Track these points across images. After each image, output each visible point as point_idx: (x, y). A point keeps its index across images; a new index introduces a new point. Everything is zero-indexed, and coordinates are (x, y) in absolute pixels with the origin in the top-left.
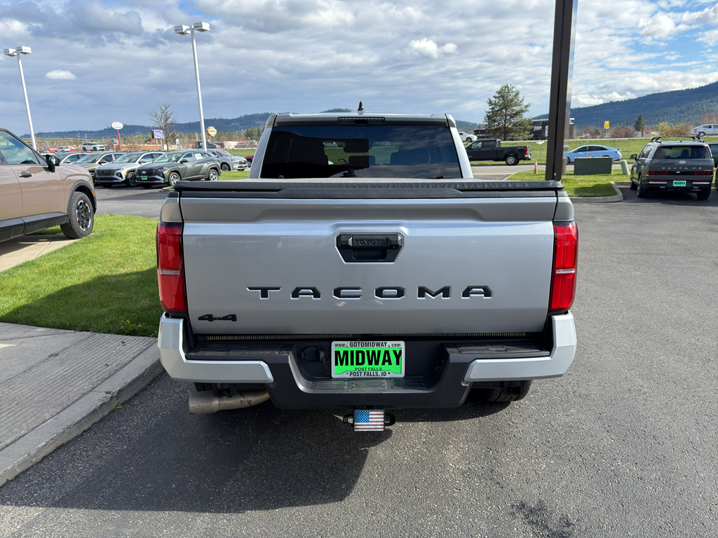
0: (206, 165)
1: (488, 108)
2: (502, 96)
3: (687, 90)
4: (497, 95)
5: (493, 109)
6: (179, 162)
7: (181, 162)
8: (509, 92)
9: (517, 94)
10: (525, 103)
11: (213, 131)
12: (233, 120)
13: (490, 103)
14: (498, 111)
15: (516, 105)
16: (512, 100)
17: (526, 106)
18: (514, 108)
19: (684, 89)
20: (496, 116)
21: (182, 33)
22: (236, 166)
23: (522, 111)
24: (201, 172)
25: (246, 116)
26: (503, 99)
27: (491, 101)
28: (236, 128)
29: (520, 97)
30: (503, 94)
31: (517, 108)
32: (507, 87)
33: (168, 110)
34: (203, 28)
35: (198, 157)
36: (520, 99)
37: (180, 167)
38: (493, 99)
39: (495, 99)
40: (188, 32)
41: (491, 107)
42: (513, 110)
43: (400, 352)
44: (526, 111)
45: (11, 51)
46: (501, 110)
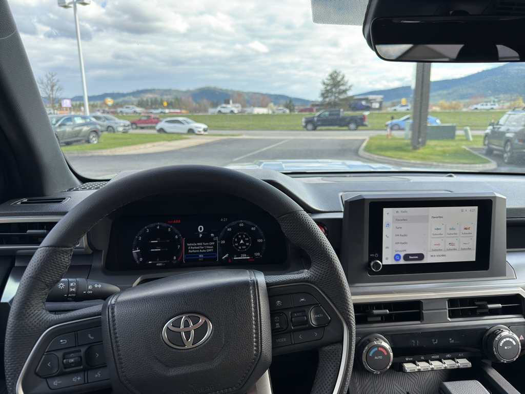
0: (85, 129)
1: (322, 87)
2: (332, 78)
4: (329, 78)
5: (326, 88)
6: (57, 125)
7: (60, 126)
8: (337, 76)
9: (343, 77)
10: (349, 84)
11: (110, 102)
13: (324, 84)
14: (329, 90)
15: (343, 85)
16: (339, 82)
17: (350, 87)
20: (328, 93)
21: (65, 7)
22: (121, 129)
24: (81, 134)
26: (334, 81)
27: (324, 82)
29: (346, 79)
31: (342, 88)
32: (335, 72)
33: (54, 78)
35: (79, 121)
36: (346, 81)
37: (58, 130)
38: (326, 81)
41: (324, 87)
42: (340, 90)
44: (349, 90)
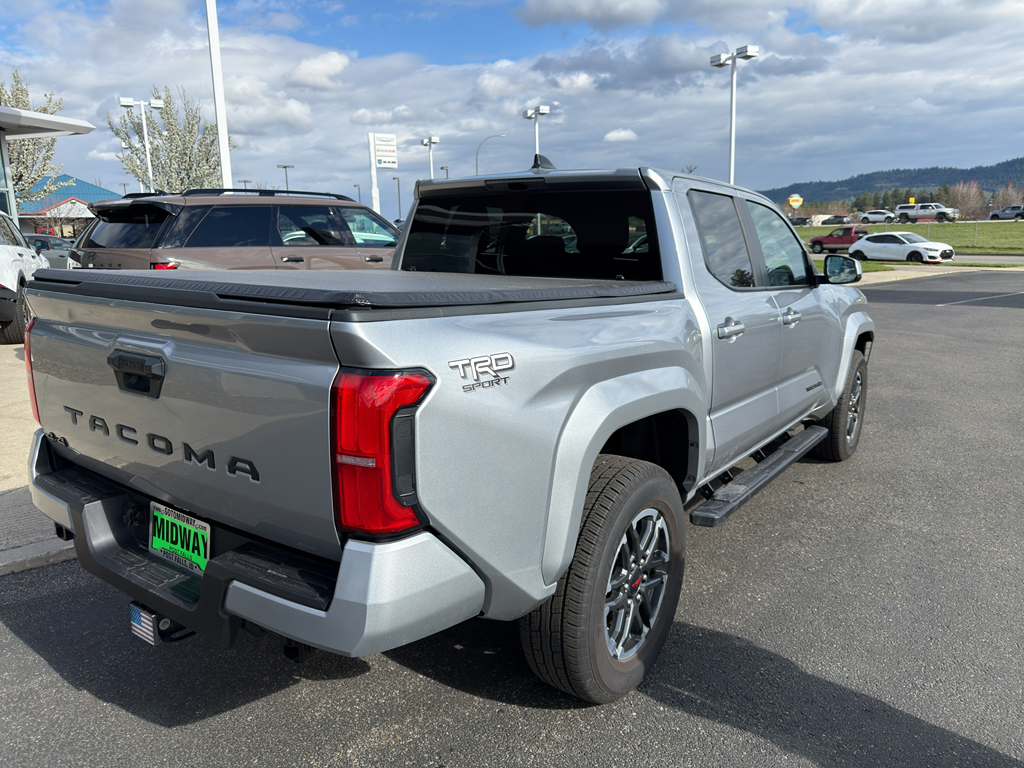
11: (797, 201)
12: (840, 184)
21: (721, 65)
25: (862, 176)
28: (843, 195)
34: (749, 54)
40: (727, 62)
43: (207, 539)
45: (530, 113)
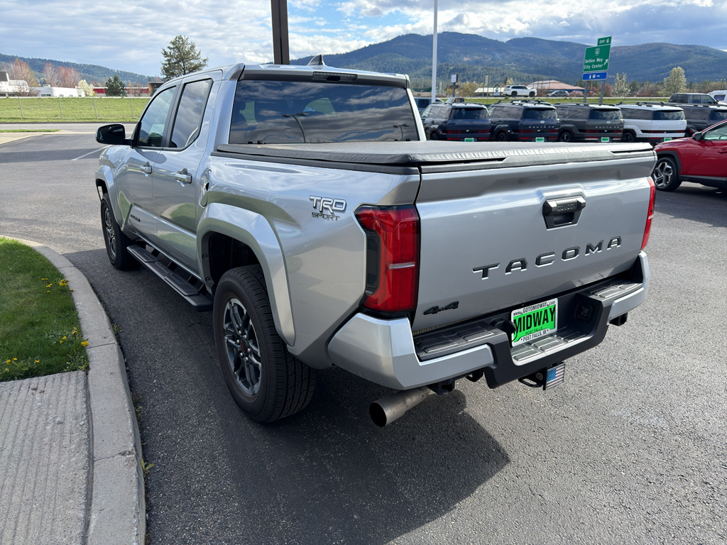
1: (164, 60)
2: (177, 47)
3: (337, 55)
4: (172, 46)
5: (169, 60)
8: (183, 44)
9: (193, 47)
13: (165, 54)
14: (175, 63)
15: (193, 58)
16: (188, 53)
17: (205, 61)
18: (192, 61)
19: (335, 54)
20: (174, 68)
23: (201, 65)
26: (179, 51)
27: (165, 52)
29: (197, 49)
30: (178, 44)
31: (195, 62)
32: (180, 38)
36: (197, 53)
38: (168, 51)
39: (170, 51)
41: (166, 59)
42: (191, 64)
43: (554, 308)
44: (204, 65)
46: (178, 62)
